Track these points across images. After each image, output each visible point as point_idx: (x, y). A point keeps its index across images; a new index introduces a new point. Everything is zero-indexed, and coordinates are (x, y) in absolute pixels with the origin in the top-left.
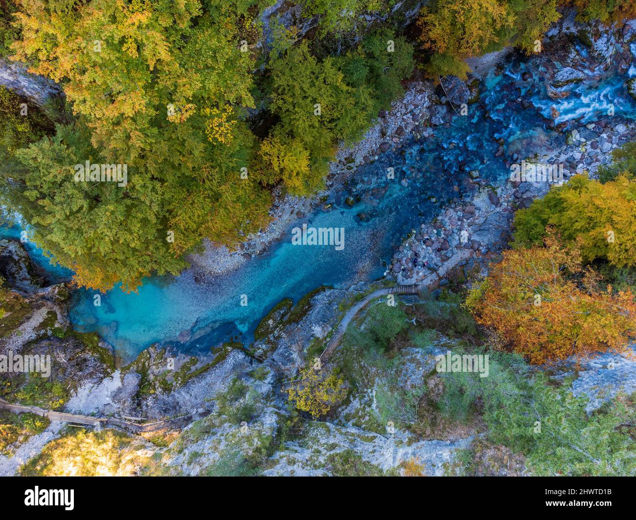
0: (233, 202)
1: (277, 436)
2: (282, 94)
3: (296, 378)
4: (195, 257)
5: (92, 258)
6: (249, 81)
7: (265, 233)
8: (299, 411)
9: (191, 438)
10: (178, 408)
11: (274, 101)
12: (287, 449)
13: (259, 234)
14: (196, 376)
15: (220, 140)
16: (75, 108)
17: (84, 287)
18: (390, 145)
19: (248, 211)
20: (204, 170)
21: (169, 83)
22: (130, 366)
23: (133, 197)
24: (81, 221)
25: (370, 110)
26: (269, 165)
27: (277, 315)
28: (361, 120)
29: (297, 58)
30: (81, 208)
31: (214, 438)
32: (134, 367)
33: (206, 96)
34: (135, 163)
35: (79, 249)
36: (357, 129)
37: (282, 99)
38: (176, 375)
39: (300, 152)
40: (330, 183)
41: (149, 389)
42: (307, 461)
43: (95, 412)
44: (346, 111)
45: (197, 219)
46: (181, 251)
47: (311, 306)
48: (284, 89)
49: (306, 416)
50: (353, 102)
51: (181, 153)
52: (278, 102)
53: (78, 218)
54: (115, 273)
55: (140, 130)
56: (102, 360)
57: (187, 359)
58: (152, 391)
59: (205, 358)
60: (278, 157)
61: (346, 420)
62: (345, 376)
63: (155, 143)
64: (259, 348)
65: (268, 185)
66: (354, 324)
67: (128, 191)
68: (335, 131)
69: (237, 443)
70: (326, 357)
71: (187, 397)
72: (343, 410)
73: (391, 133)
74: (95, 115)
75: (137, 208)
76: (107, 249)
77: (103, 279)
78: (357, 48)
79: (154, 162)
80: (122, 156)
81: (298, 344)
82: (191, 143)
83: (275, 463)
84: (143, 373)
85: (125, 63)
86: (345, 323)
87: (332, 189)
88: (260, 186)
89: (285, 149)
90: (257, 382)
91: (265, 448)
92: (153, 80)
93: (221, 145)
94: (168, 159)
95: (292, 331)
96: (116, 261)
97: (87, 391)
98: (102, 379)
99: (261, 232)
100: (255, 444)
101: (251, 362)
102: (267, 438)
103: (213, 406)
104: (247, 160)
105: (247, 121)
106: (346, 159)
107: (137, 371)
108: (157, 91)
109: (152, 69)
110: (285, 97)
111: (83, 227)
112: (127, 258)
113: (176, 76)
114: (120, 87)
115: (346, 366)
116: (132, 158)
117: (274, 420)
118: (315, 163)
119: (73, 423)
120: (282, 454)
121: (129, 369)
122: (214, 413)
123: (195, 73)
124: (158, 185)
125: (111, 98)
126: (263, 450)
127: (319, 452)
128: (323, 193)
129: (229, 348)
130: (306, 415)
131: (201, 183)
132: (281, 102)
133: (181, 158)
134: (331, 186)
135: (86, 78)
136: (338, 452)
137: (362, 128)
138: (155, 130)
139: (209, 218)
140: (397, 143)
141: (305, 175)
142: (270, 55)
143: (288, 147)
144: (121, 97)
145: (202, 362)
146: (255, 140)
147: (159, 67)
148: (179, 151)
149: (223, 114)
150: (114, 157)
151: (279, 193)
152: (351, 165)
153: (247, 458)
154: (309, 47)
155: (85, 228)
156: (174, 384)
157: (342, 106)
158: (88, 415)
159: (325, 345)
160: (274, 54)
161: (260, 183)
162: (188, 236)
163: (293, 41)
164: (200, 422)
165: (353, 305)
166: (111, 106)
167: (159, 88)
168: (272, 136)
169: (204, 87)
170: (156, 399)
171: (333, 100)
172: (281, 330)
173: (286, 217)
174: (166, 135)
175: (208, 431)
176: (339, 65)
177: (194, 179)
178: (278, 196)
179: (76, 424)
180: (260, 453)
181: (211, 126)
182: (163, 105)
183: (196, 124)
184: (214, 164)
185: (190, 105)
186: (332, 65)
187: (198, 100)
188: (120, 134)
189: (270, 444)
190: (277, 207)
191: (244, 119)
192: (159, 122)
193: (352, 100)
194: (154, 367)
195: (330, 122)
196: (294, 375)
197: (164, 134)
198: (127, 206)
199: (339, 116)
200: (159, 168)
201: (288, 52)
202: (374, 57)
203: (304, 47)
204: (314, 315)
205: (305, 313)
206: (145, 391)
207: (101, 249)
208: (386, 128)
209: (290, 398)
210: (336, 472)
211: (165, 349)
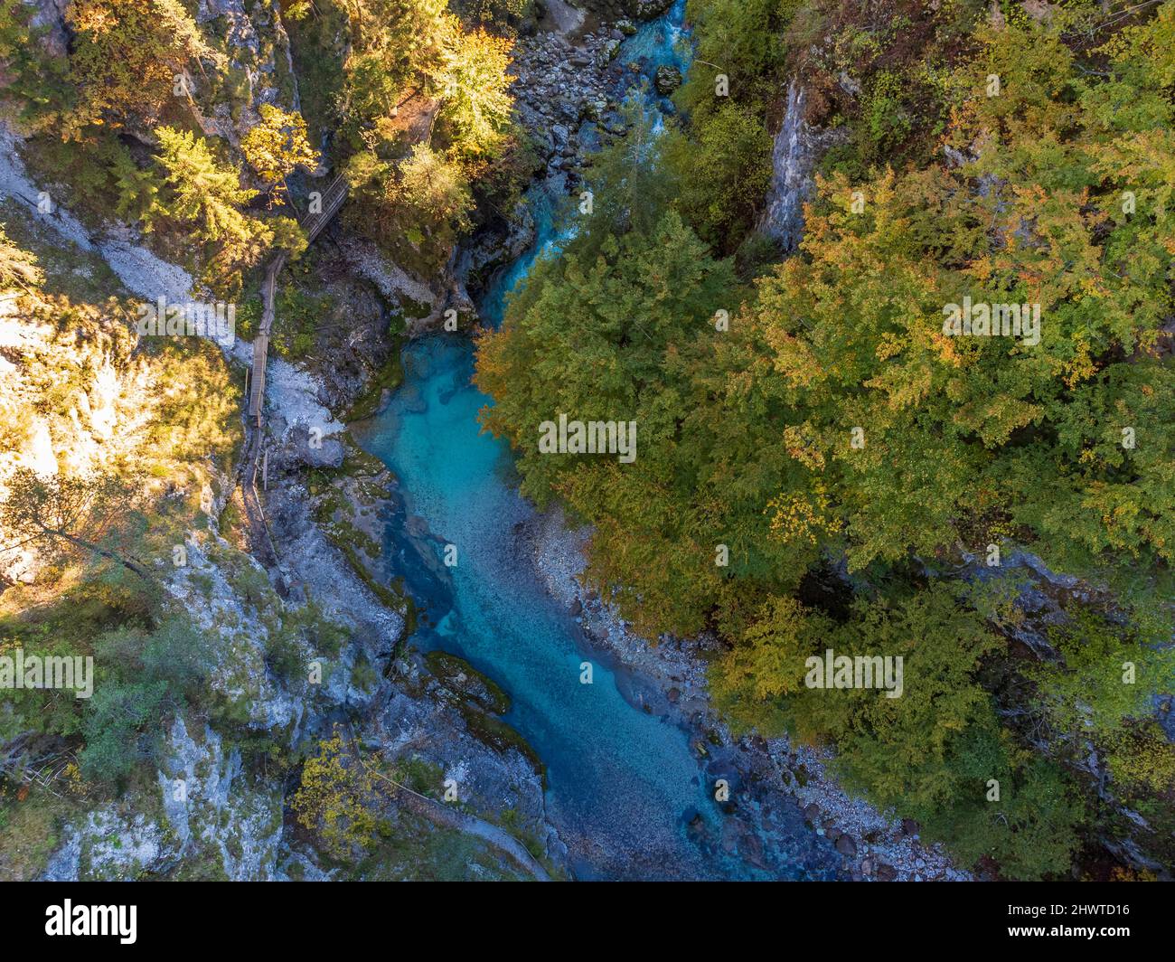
0: (669, 564)
1: (249, 731)
2: (889, 618)
3: (362, 747)
4: (559, 517)
5: (526, 353)
6: (896, 553)
7: (626, 634)
8: (301, 767)
9: (237, 573)
10: (288, 539)
11: (873, 606)
12: (227, 756)
13: (622, 623)
14: (347, 560)
15: (773, 520)
16: (765, 280)
17: (476, 349)
18: (853, 858)
19: (659, 595)
20: (714, 504)
21: (851, 416)
22: (354, 445)
23: (640, 396)
24: (583, 324)
25: (910, 800)
26: (753, 618)
27: (476, 687)
28: (885, 784)
29: (965, 632)
30: (604, 320)
31: (240, 614)
32: (352, 452)
33: (846, 481)
34: (698, 387)
35: (536, 330)
36: (866, 780)
37: (881, 619)
38: (346, 525)
39: (791, 673)
40: (747, 745)
41: (318, 484)
42: (205, 802)
43: (272, 406)
44: (893, 750)
45: (624, 508)
46: (563, 491)
47: (502, 751)
48: (900, 620)
49: (292, 781)
50: (914, 761)
51: (733, 458)
52: (874, 612)
53: (588, 318)
54: (507, 392)
55: (755, 386)
56: (359, 400)
57: (376, 539)
58: (313, 490)
59: (381, 570)
60: (771, 633)
61: (290, 869)
62: (377, 847)
63: (739, 414)
64: (410, 665)
65: (716, 622)
66: (480, 848)
67: (648, 386)
68: (849, 735)
69: (232, 658)
70: (410, 802)
71: (309, 552)
72: (310, 857)
73: (877, 855)
74: (762, 311)
75: (622, 407)
76: (545, 372)
77: (494, 375)
78: (1024, 749)
79: (707, 419)
80: (705, 365)
81: (428, 738)
82: (756, 472)
83: (198, 737)
84: (344, 468)
85: (862, 341)
86: (480, 829)
87: (737, 751)
88: (710, 609)
89: (790, 642)
90: (347, 674)
91: (226, 713)
92: (849, 388)
93: (766, 525)
94: (718, 440)
95: (450, 723)
96: (528, 389)
97: (305, 386)
98: (327, 405)
99: (626, 625)
100: (232, 692)
101: (383, 655)
102: (245, 713)
103: (297, 599)
104: (751, 576)
105: (823, 563)
106: (802, 767)
107: (346, 458)
108: (830, 400)
109: (866, 384)
110: (886, 624)
111: (573, 329)
112: (536, 406)
113: (866, 425)
114: (820, 341)
115: (397, 846)
116: (704, 381)
117: (279, 719)
118: (779, 706)
119: (250, 375)
120: (217, 748)
121: (349, 444)
122: (283, 604)
123: (882, 456)
124: (669, 431)
125: (796, 332)
126: (222, 709)
127: (224, 823)
128: (724, 732)
129: (405, 609)
130: (294, 781)
131: (689, 503)
132: (876, 618)
133: (725, 460)
134: (744, 748)
135: (819, 287)
136: (226, 863)
137: (872, 790)
138: (761, 409)
139: (631, 527)
140: (861, 871)
141: (751, 690)
142: (956, 582)
143: (795, 647)
144: (802, 346)
145: (374, 565)
146: (791, 583)
147: (873, 395)
148: (735, 455)
149: (821, 517)
150: (699, 354)
151: (705, 646)
152: (794, 782)
153: (206, 682)
154: (994, 650)
155: (573, 332)
156: (330, 525)
157: (901, 741)
158: (265, 395)
159: (433, 795)
160: (960, 588)
161: (716, 608)
162: (591, 497)
163: (995, 620)
164: (267, 582)
165: (519, 839)
166: (783, 333)
167: (837, 401)
168: (808, 614)
169: (860, 476)
170: (301, 499)
171: (908, 719)
172: (449, 700)
173: (664, 668)
174: (758, 429)
175: (251, 600)
176: (977, 718)
177: (694, 489)
178: (699, 645)
179: (250, 381)
180: (217, 705)
181: (795, 500)
182: (809, 413)
183: (792, 475)
184: (729, 518)
185: (822, 459)
186: (974, 704)
187: (835, 471)
188: (740, 355)
189: (233, 721)
190: (678, 648)
191: (825, 557)
192: (778, 413)
193: (918, 758)
194: (357, 485)
195: (864, 721)
196: (369, 743)
197: (759, 424)
198: (622, 390)
199: (880, 737)
200: (698, 429)
201: (971, 614)
202: (1016, 787)
203: (990, 642)
204: (487, 760)
205: (488, 741)
206: (314, 477)
207: (543, 364)
208: (885, 841)
209: (323, 744)
210: (185, 866)
211: (390, 498)
